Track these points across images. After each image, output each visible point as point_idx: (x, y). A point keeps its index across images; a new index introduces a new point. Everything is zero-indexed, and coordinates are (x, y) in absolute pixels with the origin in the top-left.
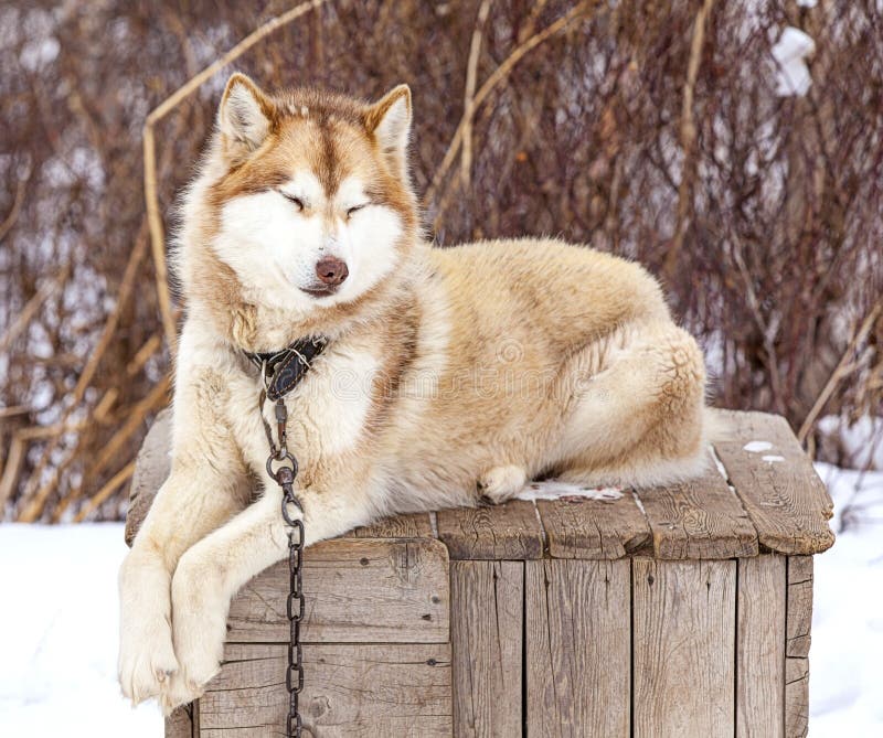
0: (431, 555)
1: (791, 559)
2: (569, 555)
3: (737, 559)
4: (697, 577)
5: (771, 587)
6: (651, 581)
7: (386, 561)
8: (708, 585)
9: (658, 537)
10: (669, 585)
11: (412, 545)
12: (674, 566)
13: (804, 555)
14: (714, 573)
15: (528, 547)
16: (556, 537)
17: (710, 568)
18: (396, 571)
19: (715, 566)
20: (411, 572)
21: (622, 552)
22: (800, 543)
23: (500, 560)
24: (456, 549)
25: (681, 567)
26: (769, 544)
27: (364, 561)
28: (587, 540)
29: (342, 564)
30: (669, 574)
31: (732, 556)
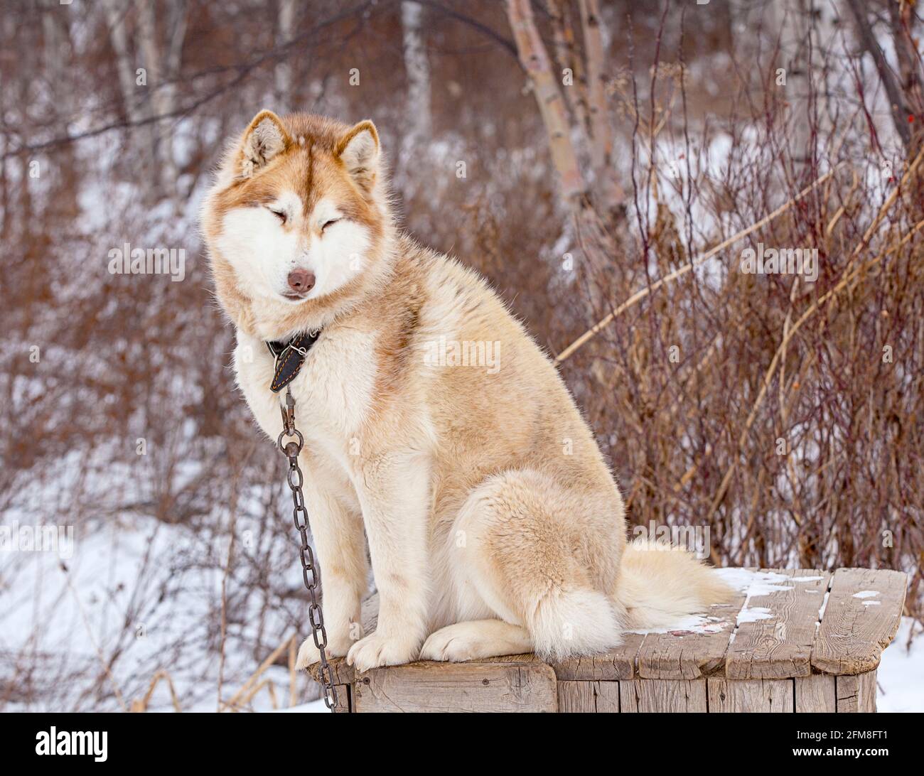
0: (539, 676)
1: (839, 679)
2: (655, 676)
3: (793, 679)
4: (761, 693)
5: (822, 701)
6: (723, 697)
7: (503, 682)
8: (771, 701)
9: (728, 661)
10: (738, 700)
11: (523, 668)
12: (741, 684)
13: (849, 675)
14: (775, 690)
15: (621, 670)
16: (643, 661)
17: (771, 687)
18: (511, 689)
19: (775, 684)
20: (523, 691)
21: (698, 673)
22: (845, 665)
23: (598, 681)
24: (563, 671)
25: (748, 686)
26: (819, 666)
27: (486, 682)
28: (669, 664)
29: (468, 684)
30: (737, 691)
31: (788, 676)
